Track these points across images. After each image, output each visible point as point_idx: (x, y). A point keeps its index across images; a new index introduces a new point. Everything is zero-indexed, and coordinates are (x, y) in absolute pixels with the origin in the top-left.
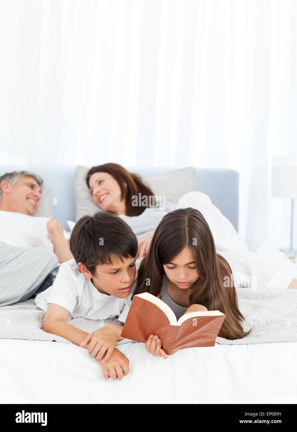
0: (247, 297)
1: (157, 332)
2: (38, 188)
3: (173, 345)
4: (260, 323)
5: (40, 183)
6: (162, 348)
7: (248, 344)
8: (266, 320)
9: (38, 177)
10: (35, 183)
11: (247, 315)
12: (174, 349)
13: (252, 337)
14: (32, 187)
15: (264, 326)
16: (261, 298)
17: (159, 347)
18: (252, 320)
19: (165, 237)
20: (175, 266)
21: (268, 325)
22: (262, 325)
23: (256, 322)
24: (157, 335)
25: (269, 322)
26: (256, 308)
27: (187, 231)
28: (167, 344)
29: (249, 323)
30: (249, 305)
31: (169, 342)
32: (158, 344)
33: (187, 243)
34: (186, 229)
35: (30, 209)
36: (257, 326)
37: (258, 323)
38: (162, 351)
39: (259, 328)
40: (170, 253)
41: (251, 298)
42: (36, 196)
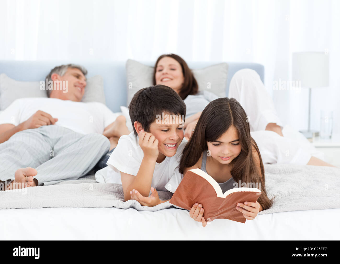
0: (272, 172)
1: (202, 201)
2: (83, 78)
3: (214, 214)
4: (283, 194)
5: (85, 73)
6: (203, 216)
7: (273, 213)
8: (288, 192)
9: (82, 68)
10: (80, 73)
11: (272, 187)
12: (213, 218)
13: (276, 206)
14: (78, 77)
15: (286, 196)
16: (283, 173)
17: (201, 216)
18: (276, 192)
19: (213, 118)
20: (220, 143)
21: (289, 195)
22: (285, 196)
23: (280, 193)
24: (202, 204)
25: (291, 193)
26: (279, 181)
27: (231, 113)
28: (209, 212)
29: (274, 193)
30: (274, 179)
31: (211, 211)
32: (200, 212)
33: (232, 122)
34: (230, 112)
35: (78, 94)
36: (280, 197)
37: (281, 194)
38: (203, 218)
39: (282, 198)
40: (218, 131)
41: (275, 173)
42: (82, 84)
